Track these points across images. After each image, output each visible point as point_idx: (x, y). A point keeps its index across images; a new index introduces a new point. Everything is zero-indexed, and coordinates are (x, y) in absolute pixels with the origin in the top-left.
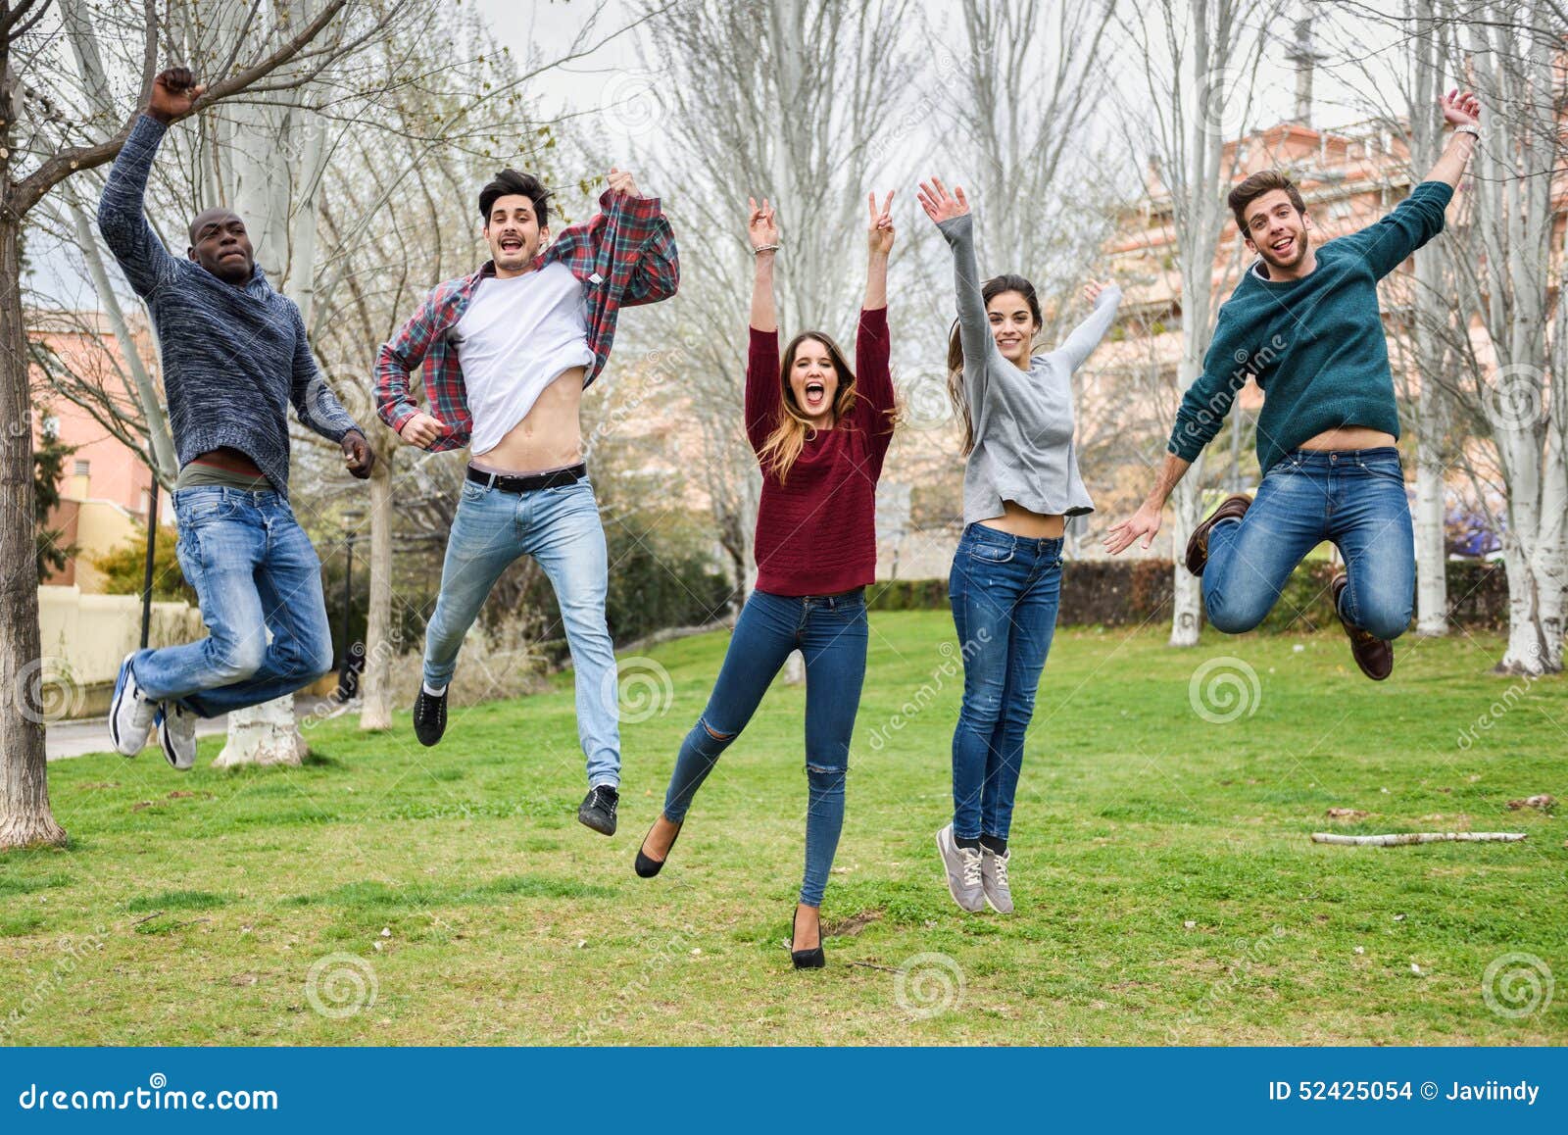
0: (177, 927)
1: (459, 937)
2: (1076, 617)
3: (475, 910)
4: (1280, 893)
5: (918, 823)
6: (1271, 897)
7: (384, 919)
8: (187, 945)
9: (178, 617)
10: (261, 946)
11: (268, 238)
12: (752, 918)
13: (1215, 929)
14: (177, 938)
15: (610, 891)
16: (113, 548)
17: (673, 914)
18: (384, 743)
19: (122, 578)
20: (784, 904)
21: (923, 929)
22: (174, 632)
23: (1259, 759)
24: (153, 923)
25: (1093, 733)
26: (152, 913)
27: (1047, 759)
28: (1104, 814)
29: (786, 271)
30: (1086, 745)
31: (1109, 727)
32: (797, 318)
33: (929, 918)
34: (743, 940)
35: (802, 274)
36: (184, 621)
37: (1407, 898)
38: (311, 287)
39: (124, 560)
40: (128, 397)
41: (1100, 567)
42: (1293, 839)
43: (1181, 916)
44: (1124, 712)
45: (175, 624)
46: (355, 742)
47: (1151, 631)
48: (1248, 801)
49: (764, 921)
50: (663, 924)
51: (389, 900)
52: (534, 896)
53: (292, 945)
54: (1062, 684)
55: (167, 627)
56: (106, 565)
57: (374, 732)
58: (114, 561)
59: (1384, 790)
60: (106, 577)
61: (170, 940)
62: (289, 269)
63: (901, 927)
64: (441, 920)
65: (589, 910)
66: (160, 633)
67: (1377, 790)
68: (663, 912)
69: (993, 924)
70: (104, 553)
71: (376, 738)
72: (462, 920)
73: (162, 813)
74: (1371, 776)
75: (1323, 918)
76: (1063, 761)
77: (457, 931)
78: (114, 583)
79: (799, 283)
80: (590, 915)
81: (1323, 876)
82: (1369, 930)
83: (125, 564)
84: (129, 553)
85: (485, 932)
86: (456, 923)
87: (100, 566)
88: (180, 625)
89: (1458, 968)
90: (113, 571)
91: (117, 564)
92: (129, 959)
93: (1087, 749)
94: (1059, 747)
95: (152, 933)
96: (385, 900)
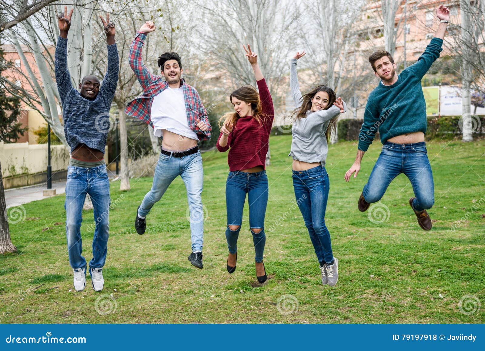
0: (47, 290)
1: (138, 291)
2: (353, 138)
3: (144, 279)
4: (402, 261)
5: (292, 231)
6: (399, 262)
7: (114, 285)
8: (51, 297)
9: (62, 149)
10: (74, 297)
11: (75, 37)
12: (232, 279)
13: (380, 277)
14: (47, 295)
15: (188, 269)
16: (39, 127)
17: (207, 279)
18: (127, 196)
19: (43, 137)
20: (243, 273)
21: (287, 281)
22: (61, 154)
23: (407, 193)
24: (40, 289)
25: (355, 183)
26: (40, 284)
27: (340, 196)
28: (353, 224)
29: (253, 31)
30: (353, 188)
31: (361, 181)
32: (257, 46)
33: (289, 277)
34: (229, 289)
35: (258, 31)
36: (64, 150)
37: (443, 262)
38: (91, 53)
39: (43, 131)
40: (33, 91)
41: (361, 121)
42: (411, 234)
43: (369, 273)
44: (366, 175)
45: (61, 152)
46: (118, 195)
47: (377, 142)
48: (400, 214)
49: (236, 280)
50: (204, 283)
51: (117, 276)
52: (164, 272)
53: (84, 296)
54: (348, 163)
55: (59, 153)
56: (37, 133)
57: (125, 191)
58: (40, 131)
59: (445, 207)
60: (38, 137)
61: (46, 296)
62: (83, 47)
63: (280, 281)
64: (133, 283)
65: (180, 278)
66: (56, 155)
67: (442, 207)
68: (204, 278)
69: (309, 278)
70: (37, 129)
71: (125, 193)
72: (140, 284)
73: (52, 232)
74: (442, 200)
75: (415, 271)
76: (345, 196)
77: (138, 289)
78: (41, 139)
79: (257, 35)
80: (181, 280)
81: (417, 252)
82: (429, 276)
83: (44, 132)
84: (45, 128)
85: (147, 289)
86: (138, 286)
87: (36, 133)
88: (63, 152)
89: (453, 295)
90: (40, 135)
91: (41, 132)
92: (31, 304)
93: (353, 190)
94: (344, 190)
95: (39, 293)
96: (116, 276)
